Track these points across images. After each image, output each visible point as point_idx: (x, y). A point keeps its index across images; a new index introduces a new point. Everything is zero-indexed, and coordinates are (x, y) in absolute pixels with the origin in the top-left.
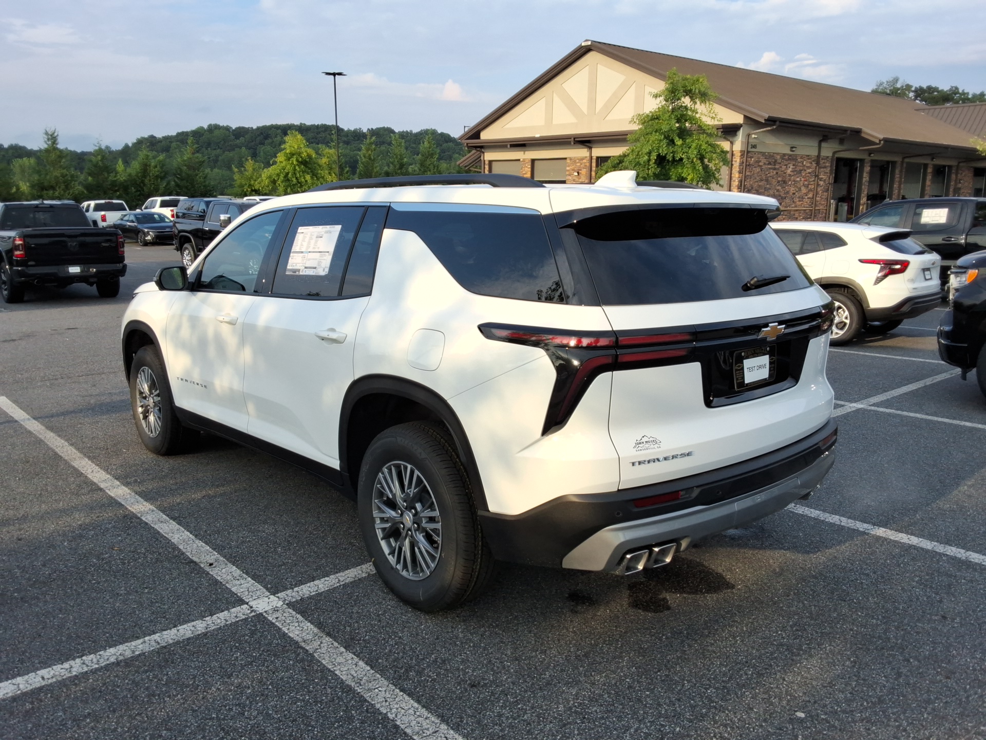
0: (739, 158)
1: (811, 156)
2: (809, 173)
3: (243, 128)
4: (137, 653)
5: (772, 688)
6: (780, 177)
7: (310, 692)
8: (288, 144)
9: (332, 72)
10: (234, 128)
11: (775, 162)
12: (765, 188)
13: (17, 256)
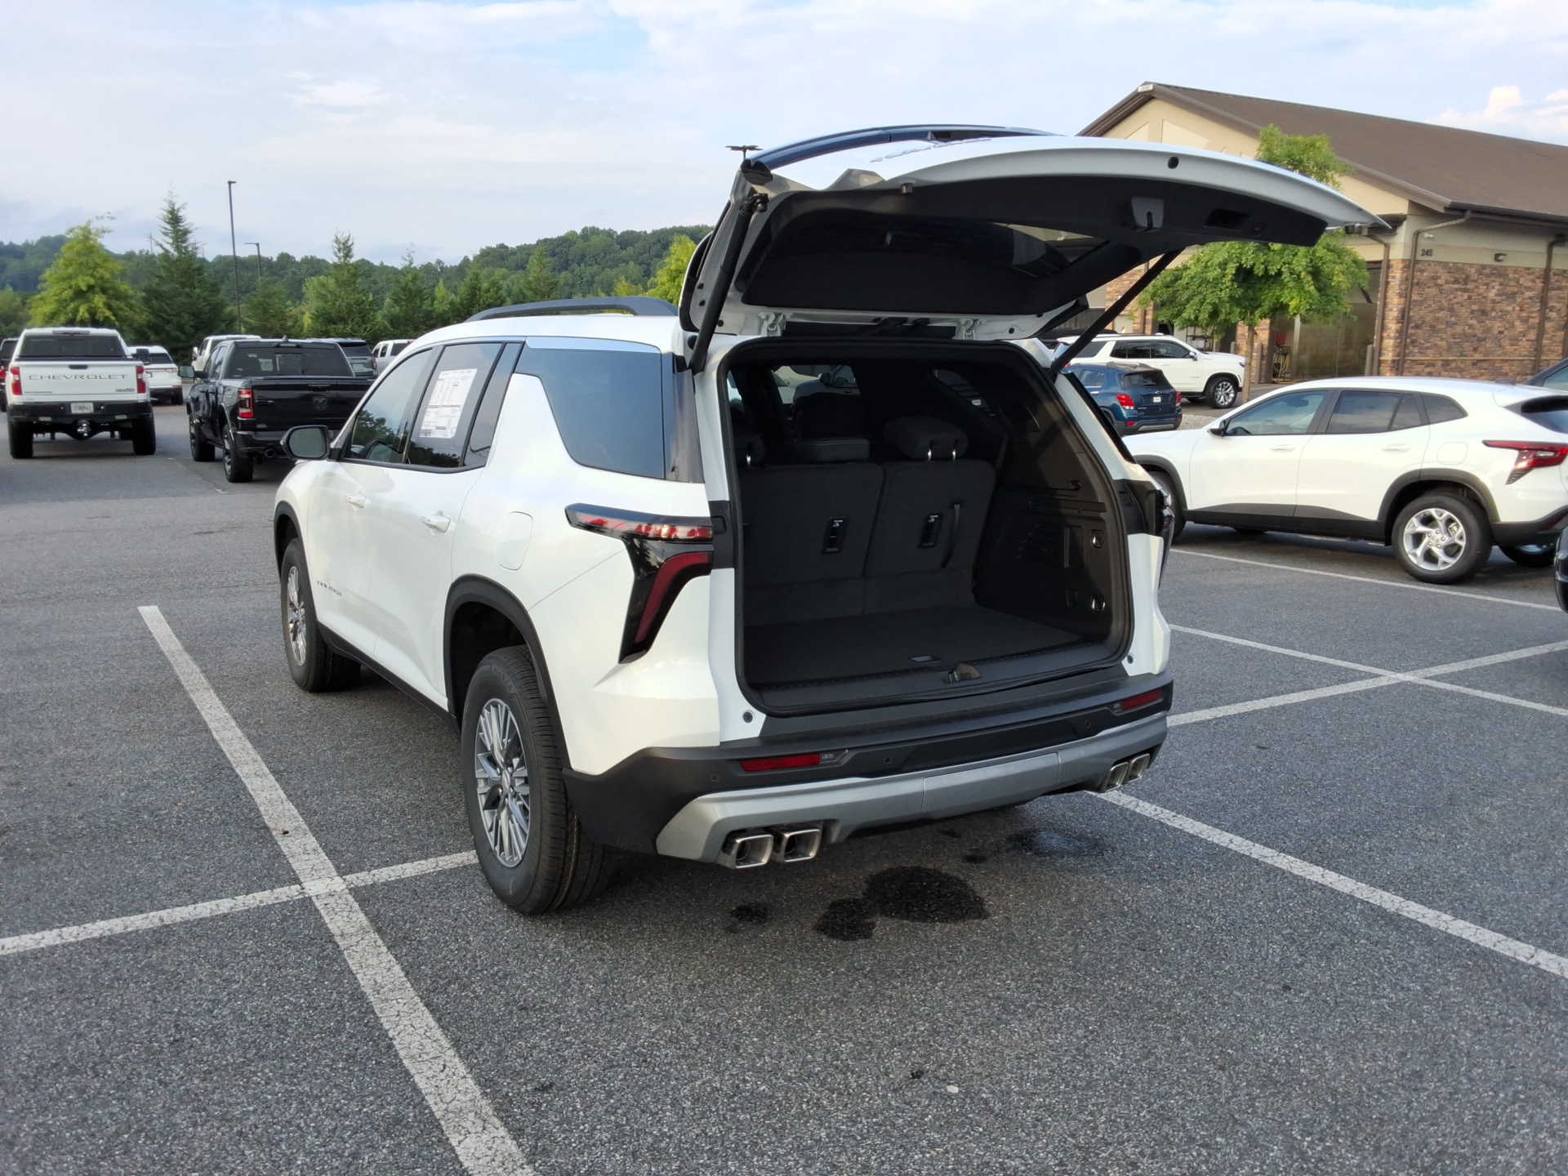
0: (1400, 271)
1: (1533, 268)
2: (1530, 298)
3: (633, 232)
4: (130, 929)
5: (938, 1051)
6: (1475, 303)
7: (310, 995)
8: (674, 257)
9: (741, 145)
10: (619, 233)
11: (1466, 280)
12: (1447, 322)
13: (243, 415)
